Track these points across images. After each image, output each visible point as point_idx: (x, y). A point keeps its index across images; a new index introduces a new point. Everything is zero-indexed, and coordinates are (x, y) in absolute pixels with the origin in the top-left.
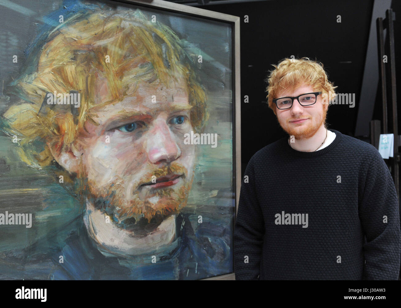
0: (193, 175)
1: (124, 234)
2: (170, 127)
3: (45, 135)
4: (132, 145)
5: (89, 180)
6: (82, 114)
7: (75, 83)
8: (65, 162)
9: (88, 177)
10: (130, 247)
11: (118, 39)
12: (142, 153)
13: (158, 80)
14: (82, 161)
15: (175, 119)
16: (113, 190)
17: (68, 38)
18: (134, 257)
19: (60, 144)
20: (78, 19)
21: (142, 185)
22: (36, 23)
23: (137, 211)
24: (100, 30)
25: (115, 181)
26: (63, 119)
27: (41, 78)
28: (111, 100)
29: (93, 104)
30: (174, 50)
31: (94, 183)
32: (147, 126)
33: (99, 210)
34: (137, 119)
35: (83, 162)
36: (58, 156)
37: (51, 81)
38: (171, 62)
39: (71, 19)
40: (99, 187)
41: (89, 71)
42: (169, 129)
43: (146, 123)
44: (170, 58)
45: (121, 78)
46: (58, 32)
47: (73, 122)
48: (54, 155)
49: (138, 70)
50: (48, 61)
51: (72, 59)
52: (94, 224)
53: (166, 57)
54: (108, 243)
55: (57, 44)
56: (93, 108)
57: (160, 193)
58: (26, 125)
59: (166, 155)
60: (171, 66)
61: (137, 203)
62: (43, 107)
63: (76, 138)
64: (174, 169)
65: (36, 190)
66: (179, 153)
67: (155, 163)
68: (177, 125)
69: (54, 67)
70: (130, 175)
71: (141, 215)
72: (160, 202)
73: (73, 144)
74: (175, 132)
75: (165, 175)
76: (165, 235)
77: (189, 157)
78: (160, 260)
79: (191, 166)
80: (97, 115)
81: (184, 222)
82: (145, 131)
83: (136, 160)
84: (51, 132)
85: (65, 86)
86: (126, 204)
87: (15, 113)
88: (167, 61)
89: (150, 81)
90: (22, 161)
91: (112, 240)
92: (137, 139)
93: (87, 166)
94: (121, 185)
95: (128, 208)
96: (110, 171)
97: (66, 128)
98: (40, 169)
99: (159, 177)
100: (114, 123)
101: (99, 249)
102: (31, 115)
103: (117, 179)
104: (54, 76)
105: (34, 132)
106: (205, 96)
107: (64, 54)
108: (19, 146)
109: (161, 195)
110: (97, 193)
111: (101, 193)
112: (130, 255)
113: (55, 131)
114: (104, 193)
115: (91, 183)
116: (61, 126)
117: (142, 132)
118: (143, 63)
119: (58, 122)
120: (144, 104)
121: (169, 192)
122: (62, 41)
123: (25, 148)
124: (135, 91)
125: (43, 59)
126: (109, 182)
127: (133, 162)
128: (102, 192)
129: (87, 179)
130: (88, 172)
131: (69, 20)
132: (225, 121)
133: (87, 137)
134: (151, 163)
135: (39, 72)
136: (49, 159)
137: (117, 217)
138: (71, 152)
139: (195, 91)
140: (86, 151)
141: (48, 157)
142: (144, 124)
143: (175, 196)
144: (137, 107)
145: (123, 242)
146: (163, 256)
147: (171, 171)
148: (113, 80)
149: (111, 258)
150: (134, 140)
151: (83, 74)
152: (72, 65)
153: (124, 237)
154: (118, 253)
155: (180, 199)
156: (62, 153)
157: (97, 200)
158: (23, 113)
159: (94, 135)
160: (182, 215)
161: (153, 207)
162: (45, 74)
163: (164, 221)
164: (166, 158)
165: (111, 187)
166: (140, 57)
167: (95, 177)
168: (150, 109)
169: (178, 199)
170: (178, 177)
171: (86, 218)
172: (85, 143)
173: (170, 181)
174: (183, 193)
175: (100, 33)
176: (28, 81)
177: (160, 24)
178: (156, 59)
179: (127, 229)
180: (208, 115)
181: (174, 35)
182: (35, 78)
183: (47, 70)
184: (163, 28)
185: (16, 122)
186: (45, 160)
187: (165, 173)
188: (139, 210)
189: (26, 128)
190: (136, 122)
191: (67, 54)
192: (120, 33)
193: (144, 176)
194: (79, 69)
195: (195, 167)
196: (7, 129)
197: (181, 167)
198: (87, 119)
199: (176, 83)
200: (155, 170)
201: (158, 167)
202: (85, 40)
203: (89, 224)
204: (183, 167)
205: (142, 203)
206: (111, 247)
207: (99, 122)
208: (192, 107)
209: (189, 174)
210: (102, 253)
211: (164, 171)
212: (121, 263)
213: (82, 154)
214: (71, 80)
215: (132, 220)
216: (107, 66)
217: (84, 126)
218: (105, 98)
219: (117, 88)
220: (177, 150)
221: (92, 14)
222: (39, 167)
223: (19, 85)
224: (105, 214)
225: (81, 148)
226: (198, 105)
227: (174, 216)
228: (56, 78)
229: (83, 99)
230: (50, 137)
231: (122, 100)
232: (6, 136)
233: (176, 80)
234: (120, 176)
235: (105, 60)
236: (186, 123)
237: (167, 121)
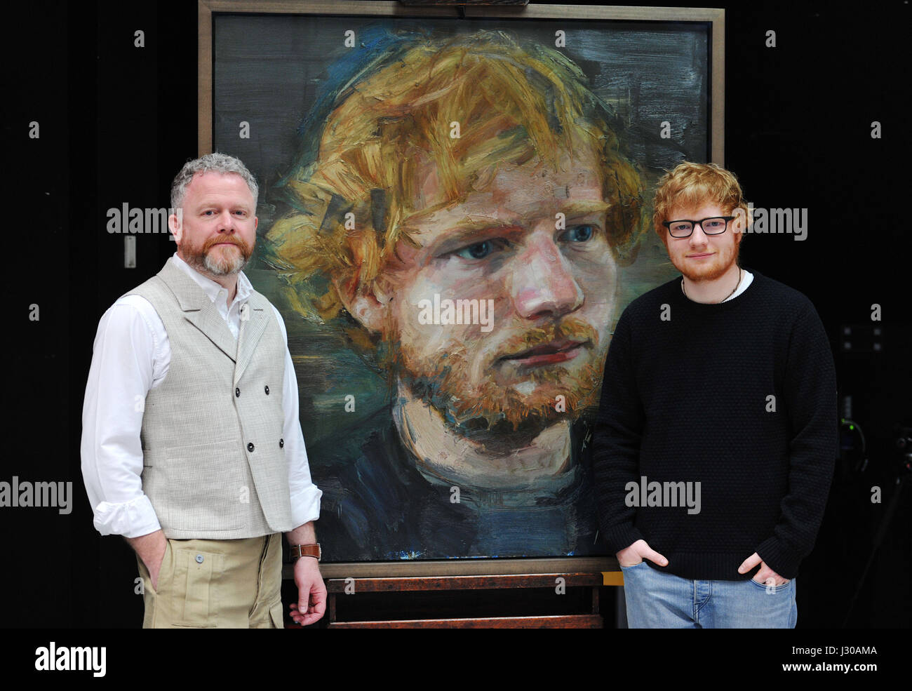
1: (466, 447)
2: (562, 248)
3: (330, 266)
4: (484, 284)
5: (403, 345)
6: (391, 229)
7: (379, 176)
8: (363, 312)
9: (401, 339)
10: (478, 472)
11: (457, 88)
12: (502, 298)
13: (537, 158)
14: (390, 310)
15: (572, 233)
16: (446, 365)
17: (369, 97)
18: (485, 491)
19: (354, 281)
20: (386, 62)
21: (501, 359)
22: (316, 80)
23: (491, 405)
24: (423, 77)
25: (449, 348)
26: (359, 239)
27: (325, 172)
28: (443, 201)
29: (411, 211)
30: (570, 96)
31: (412, 351)
32: (512, 247)
33: (420, 401)
34: (493, 234)
35: (393, 315)
36: (351, 303)
37: (340, 174)
38: (563, 120)
39: (372, 64)
40: (420, 358)
41: (404, 153)
42: (559, 252)
43: (510, 241)
44: (563, 112)
45: (463, 160)
46: (351, 89)
47: (376, 244)
48: (343, 301)
49: (497, 143)
50: (335, 141)
51: (374, 134)
52: (410, 424)
53: (554, 110)
54: (436, 459)
55: (350, 110)
56: (410, 218)
57: (538, 375)
58: (300, 251)
59: (552, 302)
60: (565, 127)
61: (492, 391)
62: (326, 220)
63: (380, 271)
64: (568, 329)
65: (316, 359)
66: (580, 298)
67: (528, 318)
68: (576, 243)
69: (345, 150)
70: (479, 339)
71: (500, 414)
72: (538, 393)
73: (375, 283)
74: (570, 257)
75: (550, 340)
76: (549, 457)
77: (602, 306)
78: (537, 503)
79: (605, 325)
80: (418, 230)
81: (590, 436)
82: (508, 257)
84: (339, 262)
85: (362, 182)
86: (470, 392)
87: (284, 231)
88: (555, 118)
89: (520, 162)
90: (294, 309)
91: (443, 455)
92: (492, 272)
93: (399, 321)
94: (461, 357)
95: (473, 399)
96: (441, 331)
97: (364, 254)
98: (321, 323)
99: (537, 343)
100: (449, 242)
101: (419, 470)
102: (308, 235)
103: (453, 346)
104: (345, 166)
105: (312, 261)
106: (639, 183)
107: (362, 126)
108: (289, 286)
109: (540, 379)
110: (417, 369)
111: (424, 369)
112: (476, 487)
113: (346, 260)
114: (430, 370)
115: (405, 351)
116: (356, 252)
117: (500, 258)
118: (507, 128)
119: (350, 244)
120: (508, 205)
121: (558, 374)
122: (357, 105)
123: (298, 288)
124: (490, 181)
125: (327, 140)
126: (439, 349)
128: (425, 366)
129: (399, 343)
130: (400, 331)
131: (370, 66)
133: (399, 268)
134: (521, 317)
135: (321, 161)
136: (335, 307)
137: (453, 415)
138: (372, 295)
139: (616, 174)
140: (398, 294)
141: (334, 304)
142: (507, 243)
143: (570, 382)
144: (493, 211)
145: (463, 461)
146: (543, 498)
147: (563, 335)
148: (447, 164)
149: (440, 487)
150: (486, 274)
151: (393, 159)
152: (374, 144)
153: (467, 452)
154: (453, 480)
155: (580, 389)
156: (357, 298)
157: (417, 381)
158: (295, 230)
159: (413, 266)
160: (585, 422)
161: (523, 400)
162: (330, 163)
163: (546, 429)
164: (552, 309)
165: (442, 359)
166: (500, 117)
167: (413, 340)
168: (518, 213)
169: (576, 390)
170: (578, 345)
172: (396, 279)
173: (561, 353)
174: (588, 378)
175: (425, 81)
176: (304, 177)
177: (541, 50)
178: (534, 116)
179: (471, 437)
180: (646, 221)
181: (571, 66)
182: (315, 171)
183: (334, 157)
184: (548, 56)
185: (285, 246)
186: (330, 308)
187: (550, 337)
188: (495, 405)
189: (299, 257)
190: (490, 240)
191: (367, 126)
192: (460, 78)
193: (505, 342)
194: (388, 149)
196: (272, 258)
197: (583, 327)
198: (400, 238)
199: (575, 161)
200: (528, 331)
201: (535, 326)
202: (397, 97)
203: (402, 421)
204: (590, 327)
205: (502, 391)
206: (442, 468)
207: (422, 242)
208: (609, 205)
209: (601, 340)
210: (425, 476)
211: (548, 333)
212: (459, 500)
213: (392, 299)
214: (372, 170)
215: (481, 423)
216: (437, 139)
217: (395, 250)
218: (432, 199)
219: (456, 179)
220: (575, 292)
221: (409, 49)
222: (320, 319)
223: (289, 185)
224: (431, 406)
225: (390, 289)
226: (623, 203)
227: (568, 422)
228: (349, 168)
229: (394, 203)
230: (337, 270)
231: (464, 200)
232: (270, 268)
233: (575, 155)
234: (459, 339)
235: (433, 129)
236: (595, 239)
237: (554, 237)
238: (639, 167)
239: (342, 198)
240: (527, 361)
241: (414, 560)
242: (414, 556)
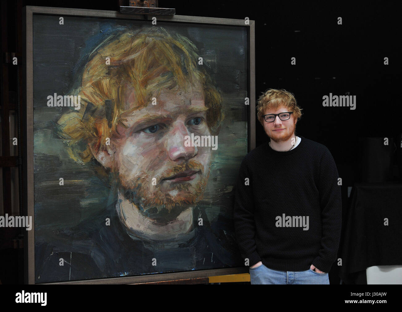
0: (209, 172)
1: (148, 221)
2: (188, 128)
3: (87, 137)
4: (155, 145)
5: (120, 174)
6: (115, 119)
7: (109, 94)
8: (102, 159)
9: (119, 171)
10: (153, 233)
11: (143, 53)
12: (163, 151)
13: (177, 86)
14: (114, 158)
15: (192, 121)
16: (139, 183)
17: (104, 56)
18: (156, 242)
19: (98, 144)
20: (111, 40)
21: (163, 180)
22: (80, 47)
23: (159, 202)
24: (128, 47)
25: (140, 175)
26: (100, 124)
27: (84, 91)
28: (137, 106)
29: (123, 110)
30: (191, 58)
31: (124, 177)
32: (167, 128)
33: (128, 200)
34: (159, 121)
35: (116, 160)
36: (97, 154)
37: (91, 93)
38: (188, 69)
39: (106, 40)
40: (128, 180)
41: (120, 83)
42: (187, 130)
43: (166, 124)
44: (188, 65)
45: (146, 87)
46: (96, 52)
47: (107, 126)
48: (93, 153)
49: (160, 79)
50: (89, 77)
51: (107, 74)
52: (124, 211)
53: (184, 64)
54: (135, 228)
55: (95, 63)
56: (123, 114)
57: (179, 187)
58: (73, 130)
59: (184, 153)
60: (189, 72)
61: (159, 195)
62: (85, 115)
64: (191, 165)
65: (81, 182)
66: (196, 151)
67: (174, 161)
68: (194, 126)
69: (94, 81)
70: (153, 171)
71: (163, 205)
72: (179, 195)
74: (192, 132)
75: (184, 171)
76: (184, 225)
77: (205, 154)
78: (179, 247)
79: (207, 163)
80: (126, 120)
81: (201, 214)
82: (166, 132)
83: (158, 158)
84: (91, 135)
85: (101, 97)
86: (150, 195)
87: (66, 120)
88: (185, 68)
89: (170, 88)
90: (71, 158)
91: (138, 226)
92: (159, 139)
93: (118, 162)
94: (146, 179)
95: (151, 199)
96: (137, 167)
97: (103, 131)
98: (83, 164)
99: (178, 172)
100: (140, 125)
101: (128, 233)
102: (77, 122)
103: (142, 174)
104: (94, 89)
105: (79, 135)
106: (220, 98)
107: (101, 70)
108: (68, 147)
109: (180, 189)
110: (127, 185)
111: (129, 185)
112: (153, 240)
113: (94, 134)
114: (132, 185)
115: (121, 177)
116: (99, 130)
117: (163, 133)
118: (164, 72)
119: (96, 127)
120: (165, 108)
121: (187, 186)
122: (99, 59)
123: (73, 148)
124: (157, 97)
125: (85, 76)
126: (136, 176)
127: (155, 159)
129: (119, 173)
130: (119, 167)
131: (104, 41)
132: (240, 121)
133: (118, 138)
134: (171, 160)
135: (83, 86)
137: (142, 207)
138: (106, 151)
139: (211, 94)
140: (118, 150)
141: (89, 155)
144: (159, 111)
145: (147, 228)
146: (182, 244)
147: (189, 168)
148: (138, 89)
149: (137, 241)
150: (156, 140)
151: (115, 86)
152: (107, 78)
153: (148, 224)
154: (143, 237)
155: (197, 193)
156: (99, 152)
157: (126, 191)
158: (71, 120)
159: (124, 136)
160: (199, 208)
161: (172, 199)
162: (87, 88)
163: (182, 212)
164: (184, 156)
165: (138, 180)
166: (162, 67)
167: (125, 172)
168: (170, 112)
169: (195, 193)
170: (195, 173)
171: (118, 206)
172: (117, 143)
173: (188, 177)
174: (200, 188)
175: (129, 49)
176: (75, 94)
177: (179, 36)
178: (176, 67)
179: (151, 217)
180: (223, 115)
181: (191, 44)
182: (80, 91)
183: (88, 84)
184: (182, 39)
185: (66, 127)
186: (87, 157)
187: (184, 169)
188: (160, 202)
189: (73, 132)
190: (157, 124)
191: (103, 70)
192: (144, 48)
193: (165, 171)
194: (113, 81)
195: (211, 164)
196: (60, 133)
197: (198, 164)
198: (118, 123)
199: (194, 88)
200: (174, 166)
201: (177, 164)
202: (117, 57)
203: (120, 211)
204: (200, 164)
205: (164, 195)
206: (138, 232)
207: (128, 125)
208: (208, 108)
209: (205, 170)
210: (130, 236)
211: (183, 167)
212: (146, 246)
213: (115, 152)
214: (106, 91)
215: (155, 210)
216: (135, 77)
217: (116, 129)
218: (133, 105)
219: (143, 95)
220: (194, 148)
221: (122, 34)
222: (83, 163)
224: (133, 203)
225: (114, 148)
226: (214, 107)
227: (192, 208)
228: (96, 90)
229: (115, 107)
230: (90, 138)
231: (147, 105)
232: (59, 138)
233: (193, 85)
234: (145, 171)
235: (133, 72)
236: (202, 124)
237: (185, 123)
238: (220, 91)
239: (92, 104)
240: (174, 181)
241: (126, 276)
242: (126, 274)
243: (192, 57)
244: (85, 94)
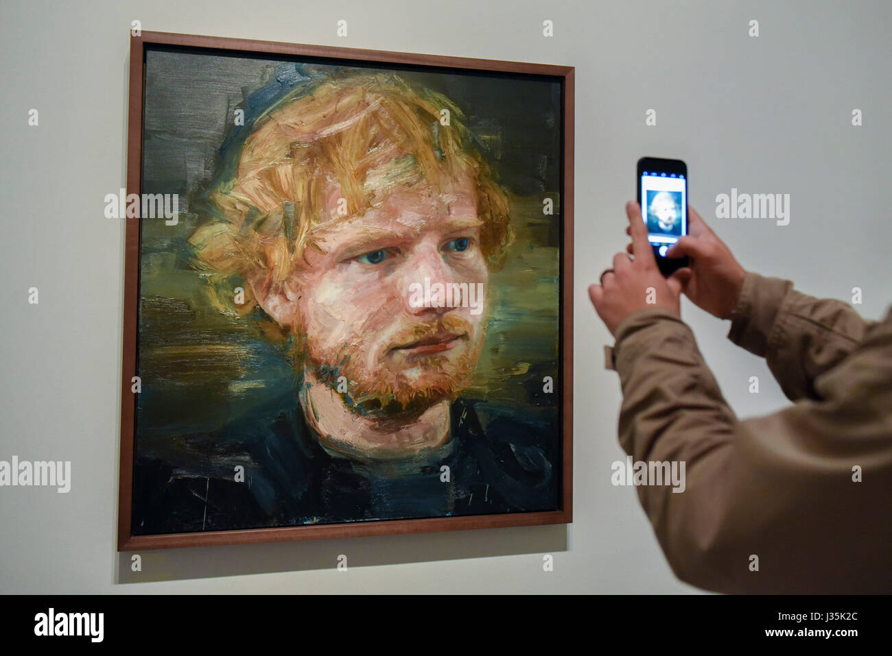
0: (484, 336)
1: (362, 424)
2: (444, 257)
3: (246, 268)
4: (378, 286)
5: (309, 337)
6: (301, 237)
7: (290, 191)
8: (274, 308)
9: (307, 332)
11: (359, 121)
12: (394, 297)
13: (424, 181)
14: (299, 307)
15: (452, 244)
16: (346, 354)
17: (283, 125)
18: (378, 462)
19: (267, 281)
20: (298, 96)
21: (393, 349)
23: (384, 390)
24: (330, 110)
25: (349, 339)
26: (272, 245)
27: (242, 187)
28: (346, 215)
29: (318, 222)
30: (452, 131)
31: (317, 341)
32: (403, 255)
33: (323, 385)
34: (387, 244)
35: (301, 310)
36: (264, 300)
37: (257, 189)
38: (447, 151)
39: (287, 96)
40: (324, 348)
41: (312, 172)
42: (442, 260)
43: (402, 249)
44: (446, 145)
45: (363, 180)
46: (267, 117)
47: (287, 250)
48: (257, 298)
49: (392, 168)
50: (253, 161)
51: (288, 156)
52: (314, 405)
53: (439, 143)
54: (336, 435)
55: (265, 135)
56: (317, 228)
57: (424, 363)
58: (220, 254)
60: (447, 157)
61: (384, 376)
62: (243, 228)
63: (291, 273)
64: (448, 323)
65: (231, 349)
67: (416, 315)
68: (456, 253)
69: (262, 168)
70: (374, 332)
71: (391, 395)
72: (424, 377)
73: (285, 283)
74: (450, 264)
75: (434, 333)
76: (432, 432)
78: (423, 471)
79: (480, 320)
80: (323, 239)
81: (466, 413)
82: (400, 263)
83: (384, 309)
84: (254, 265)
85: (276, 197)
86: (366, 377)
87: (205, 236)
88: (440, 149)
89: (410, 184)
90: (213, 305)
91: (342, 432)
92: (386, 276)
93: (306, 316)
94: (359, 347)
95: (369, 383)
96: (342, 325)
97: (277, 259)
98: (237, 318)
99: (423, 336)
100: (350, 250)
101: (321, 445)
102: (227, 240)
103: (352, 338)
104: (261, 182)
105: (230, 263)
106: (507, 204)
107: (276, 149)
108: (209, 285)
109: (425, 366)
110: (321, 357)
111: (327, 357)
112: (371, 459)
113: (261, 263)
114: (332, 358)
115: (311, 342)
116: (270, 257)
117: (393, 263)
118: (400, 156)
119: (264, 250)
120: (399, 220)
121: (440, 361)
122: (273, 130)
123: (217, 287)
124: (385, 199)
125: (246, 159)
126: (341, 340)
127: (379, 311)
128: (328, 355)
129: (306, 335)
130: (307, 325)
132: (544, 246)
133: (306, 271)
134: (410, 314)
135: (240, 177)
136: (250, 303)
137: (352, 397)
138: (283, 294)
139: (488, 196)
140: (306, 293)
141: (249, 301)
142: (398, 251)
143: (449, 369)
144: (387, 225)
145: (360, 437)
146: (428, 467)
147: (444, 328)
148: (349, 184)
149: (340, 460)
150: (380, 277)
151: (303, 178)
152: (287, 164)
153: (363, 429)
154: (352, 453)
155: (459, 375)
156: (270, 295)
157: (321, 368)
158: (216, 237)
159: (319, 269)
160: (462, 402)
161: (411, 384)
162: (249, 180)
163: (429, 408)
165: (343, 349)
166: (394, 146)
167: (318, 333)
168: (408, 227)
169: (455, 375)
170: (456, 337)
171: (304, 394)
172: (304, 280)
173: (442, 344)
174: (464, 365)
175: (331, 114)
176: (224, 191)
177: (429, 92)
178: (422, 146)
179: (367, 416)
180: (512, 235)
181: (454, 108)
182: (234, 186)
183: (251, 174)
184: (434, 98)
185: (206, 250)
186: (245, 305)
187: (434, 330)
188: (387, 388)
189: (218, 259)
190: (385, 249)
191: (280, 149)
192: (362, 112)
193: (396, 334)
194: (298, 170)
195: (488, 321)
196: (194, 260)
197: (461, 322)
198: (308, 245)
200: (416, 325)
201: (422, 321)
202: (308, 126)
203: (308, 404)
204: (466, 322)
205: (393, 376)
206: (341, 443)
207: (327, 249)
208: (483, 222)
209: (476, 333)
210: (326, 450)
211: (432, 327)
212: (356, 470)
213: (300, 297)
214: (285, 187)
215: (374, 404)
216: (341, 162)
217: (303, 255)
218: (336, 212)
219: (357, 197)
221: (318, 86)
222: (236, 314)
223: (211, 197)
224: (333, 390)
225: (298, 288)
226: (494, 220)
227: (448, 402)
228: (264, 185)
229: (303, 215)
230: (252, 271)
231: (364, 214)
232: (192, 269)
233: (455, 180)
234: (357, 332)
235: (338, 154)
236: (471, 250)
237: (438, 247)
238: (506, 191)
239: (258, 210)
240: (415, 351)
241: (316, 524)
242: (316, 520)
243: (453, 129)
244: (244, 192)
